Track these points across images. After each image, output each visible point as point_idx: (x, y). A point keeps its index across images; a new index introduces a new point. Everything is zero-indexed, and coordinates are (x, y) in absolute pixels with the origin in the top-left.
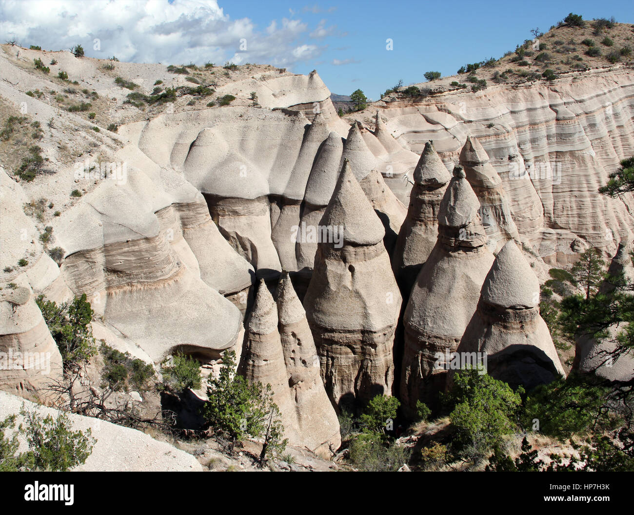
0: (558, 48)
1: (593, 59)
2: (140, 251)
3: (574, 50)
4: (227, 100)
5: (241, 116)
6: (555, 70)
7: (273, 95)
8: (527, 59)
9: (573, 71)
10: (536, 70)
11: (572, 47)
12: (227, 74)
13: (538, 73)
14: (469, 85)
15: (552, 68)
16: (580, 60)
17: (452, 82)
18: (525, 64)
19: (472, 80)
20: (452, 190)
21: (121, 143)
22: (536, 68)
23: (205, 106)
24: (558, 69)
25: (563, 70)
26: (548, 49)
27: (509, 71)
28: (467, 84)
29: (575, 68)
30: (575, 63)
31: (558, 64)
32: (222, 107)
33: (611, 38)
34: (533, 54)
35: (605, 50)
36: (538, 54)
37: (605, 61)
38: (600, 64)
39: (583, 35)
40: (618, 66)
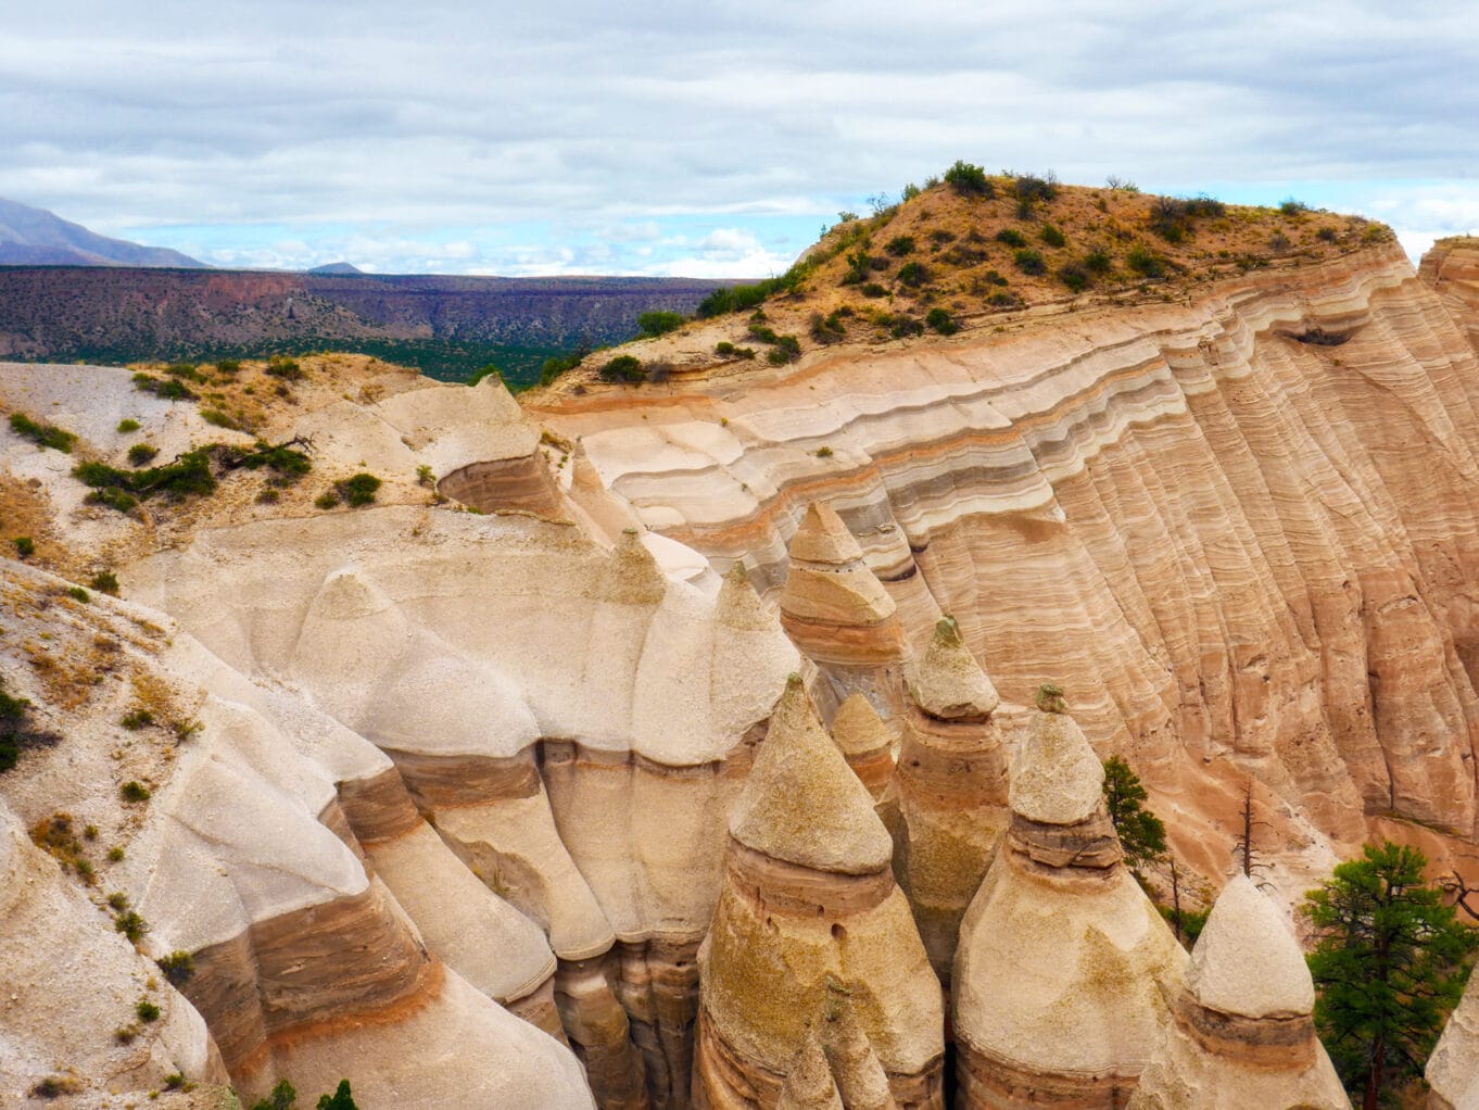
0: (946, 249)
1: (1031, 280)
3: (983, 256)
4: (360, 491)
6: (951, 309)
8: (878, 279)
9: (994, 312)
10: (906, 308)
11: (974, 247)
13: (915, 317)
14: (761, 350)
15: (945, 304)
16: (1003, 282)
17: (720, 345)
18: (876, 292)
19: (767, 337)
20: (808, 641)
22: (905, 304)
23: (311, 507)
24: (957, 306)
25: (971, 310)
26: (921, 252)
27: (846, 312)
28: (754, 347)
29: (994, 304)
30: (995, 290)
31: (953, 293)
32: (359, 511)
33: (1057, 227)
34: (888, 263)
35: (1053, 258)
36: (898, 265)
37: (1062, 292)
38: (1049, 295)
39: (994, 215)
40: (1085, 299)
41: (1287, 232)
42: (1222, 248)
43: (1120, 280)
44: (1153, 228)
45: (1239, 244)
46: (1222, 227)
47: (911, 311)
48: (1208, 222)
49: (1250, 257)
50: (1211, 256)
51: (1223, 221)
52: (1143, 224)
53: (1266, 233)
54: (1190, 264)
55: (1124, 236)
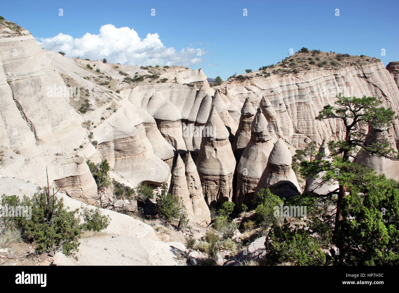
0: (299, 61)
1: (312, 65)
2: (129, 142)
3: (305, 62)
4: (164, 80)
5: (170, 87)
7: (184, 78)
8: (286, 65)
9: (305, 70)
11: (304, 60)
12: (164, 70)
13: (291, 71)
14: (263, 75)
15: (296, 69)
16: (307, 66)
17: (257, 74)
18: (286, 67)
19: (265, 73)
20: (256, 118)
21: (121, 98)
22: (290, 68)
23: (156, 83)
24: (299, 69)
25: (301, 70)
26: (295, 61)
27: (280, 70)
28: (263, 74)
30: (305, 67)
31: (298, 67)
32: (163, 83)
33: (319, 58)
34: (289, 63)
35: (317, 62)
36: (290, 63)
37: (317, 67)
38: (315, 68)
39: (308, 56)
40: (322, 68)
41: (361, 60)
42: (348, 62)
43: (328, 66)
44: (336, 59)
45: (351, 61)
46: (349, 59)
47: (290, 70)
48: (347, 58)
49: (353, 63)
50: (346, 63)
51: (349, 58)
52: (335, 58)
53: (356, 60)
54: (342, 64)
55: (331, 59)
